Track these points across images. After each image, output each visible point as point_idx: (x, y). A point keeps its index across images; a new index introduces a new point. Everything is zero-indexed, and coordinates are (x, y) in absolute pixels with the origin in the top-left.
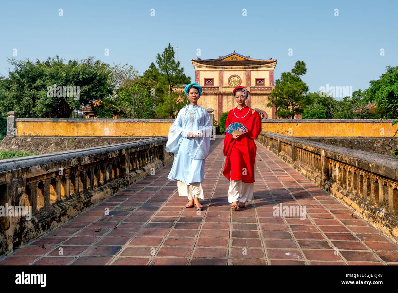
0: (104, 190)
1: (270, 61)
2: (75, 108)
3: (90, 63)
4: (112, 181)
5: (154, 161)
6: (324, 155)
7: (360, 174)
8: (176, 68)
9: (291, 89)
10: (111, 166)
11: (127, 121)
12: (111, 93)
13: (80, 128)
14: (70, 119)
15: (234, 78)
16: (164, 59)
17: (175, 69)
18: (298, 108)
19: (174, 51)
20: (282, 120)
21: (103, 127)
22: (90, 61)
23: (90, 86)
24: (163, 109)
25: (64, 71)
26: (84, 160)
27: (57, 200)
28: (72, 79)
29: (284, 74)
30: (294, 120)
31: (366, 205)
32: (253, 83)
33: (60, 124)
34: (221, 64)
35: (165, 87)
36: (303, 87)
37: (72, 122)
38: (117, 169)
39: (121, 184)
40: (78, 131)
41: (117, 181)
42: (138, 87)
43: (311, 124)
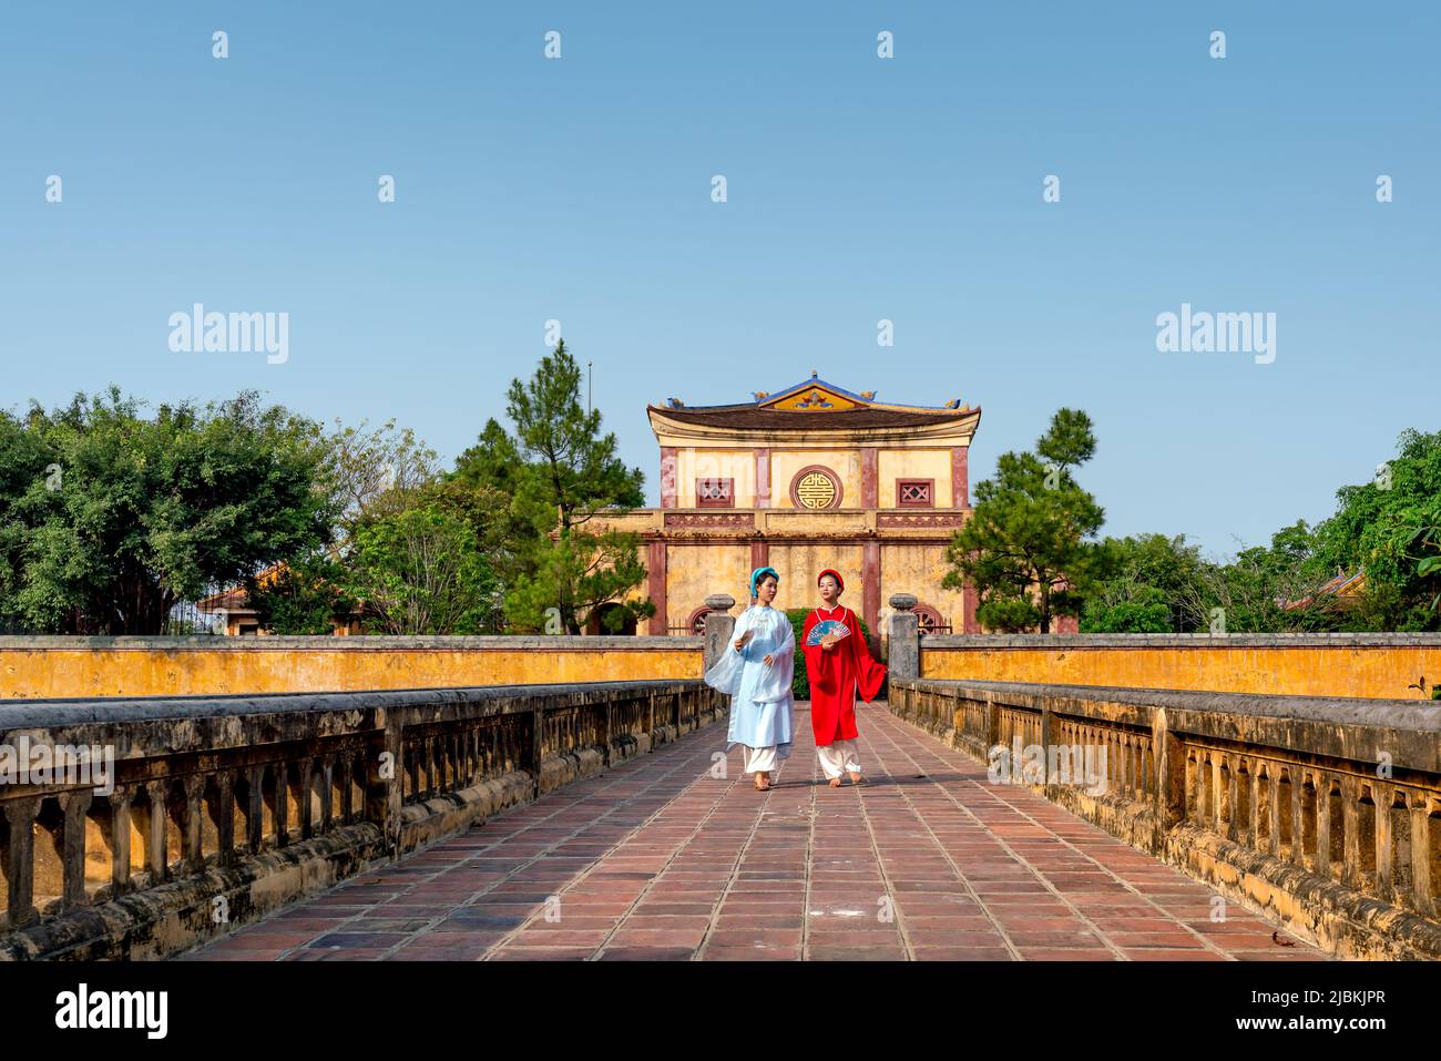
0: (302, 862)
1: (953, 412)
2: (181, 596)
3: (242, 418)
4: (333, 832)
5: (498, 772)
6: (1165, 728)
7: (1304, 778)
8: (586, 436)
9: (1034, 516)
10: (329, 771)
11: (390, 645)
12: (329, 535)
13: (200, 675)
14: (160, 637)
15: (815, 478)
16: (537, 399)
17: (581, 441)
18: (1064, 591)
19: (578, 370)
20: (1002, 638)
21: (294, 670)
22: (245, 408)
23: (242, 508)
24: (532, 597)
25: (139, 447)
26: (222, 730)
27: (115, 879)
28: (172, 480)
29: (1008, 460)
30: (1048, 640)
31: (1327, 892)
32: (888, 499)
33: (121, 658)
34: (762, 423)
35: (542, 512)
36: (1081, 508)
37: (169, 651)
38: (354, 786)
39: (370, 845)
40: (194, 683)
41: (352, 834)
42: (436, 510)
43: (1113, 653)
